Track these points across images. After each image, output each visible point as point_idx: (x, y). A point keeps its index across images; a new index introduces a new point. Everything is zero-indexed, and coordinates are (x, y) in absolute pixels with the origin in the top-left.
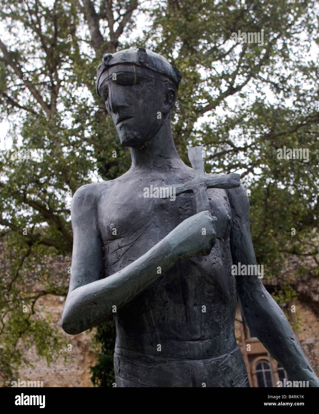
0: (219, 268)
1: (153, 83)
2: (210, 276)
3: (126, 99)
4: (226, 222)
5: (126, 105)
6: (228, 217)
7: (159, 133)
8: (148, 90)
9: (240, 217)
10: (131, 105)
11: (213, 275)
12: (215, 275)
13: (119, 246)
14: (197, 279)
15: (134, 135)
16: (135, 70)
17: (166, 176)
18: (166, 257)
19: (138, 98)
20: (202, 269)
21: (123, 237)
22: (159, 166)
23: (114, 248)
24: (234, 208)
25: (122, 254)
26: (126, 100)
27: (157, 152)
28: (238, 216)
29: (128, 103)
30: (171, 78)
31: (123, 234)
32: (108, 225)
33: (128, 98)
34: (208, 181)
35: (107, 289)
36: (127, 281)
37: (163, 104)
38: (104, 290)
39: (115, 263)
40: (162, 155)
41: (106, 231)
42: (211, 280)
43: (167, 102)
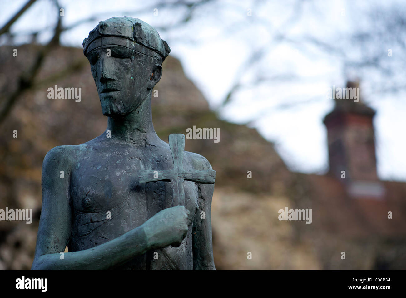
0: (182, 255)
1: (143, 59)
2: (173, 262)
3: (115, 71)
4: (194, 210)
5: (115, 78)
6: (196, 205)
7: (140, 107)
8: (138, 66)
9: (204, 200)
10: (119, 78)
11: (176, 261)
12: (177, 261)
13: (91, 220)
14: (161, 264)
15: (118, 109)
16: (128, 44)
17: (143, 154)
18: (140, 245)
19: (127, 73)
20: (167, 255)
21: (97, 212)
22: (135, 139)
23: (87, 221)
24: (200, 190)
25: (94, 229)
26: (116, 73)
27: (135, 126)
28: (202, 198)
29: (117, 76)
30: (160, 54)
31: (98, 210)
32: (84, 197)
33: (117, 71)
34: (185, 173)
35: (79, 264)
36: (99, 260)
37: (149, 80)
38: (76, 264)
39: (85, 235)
40: (140, 129)
41: (80, 202)
42: (173, 266)
43: (153, 78)
